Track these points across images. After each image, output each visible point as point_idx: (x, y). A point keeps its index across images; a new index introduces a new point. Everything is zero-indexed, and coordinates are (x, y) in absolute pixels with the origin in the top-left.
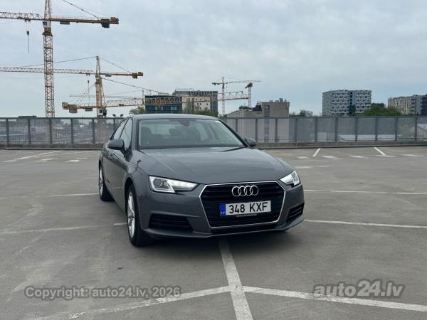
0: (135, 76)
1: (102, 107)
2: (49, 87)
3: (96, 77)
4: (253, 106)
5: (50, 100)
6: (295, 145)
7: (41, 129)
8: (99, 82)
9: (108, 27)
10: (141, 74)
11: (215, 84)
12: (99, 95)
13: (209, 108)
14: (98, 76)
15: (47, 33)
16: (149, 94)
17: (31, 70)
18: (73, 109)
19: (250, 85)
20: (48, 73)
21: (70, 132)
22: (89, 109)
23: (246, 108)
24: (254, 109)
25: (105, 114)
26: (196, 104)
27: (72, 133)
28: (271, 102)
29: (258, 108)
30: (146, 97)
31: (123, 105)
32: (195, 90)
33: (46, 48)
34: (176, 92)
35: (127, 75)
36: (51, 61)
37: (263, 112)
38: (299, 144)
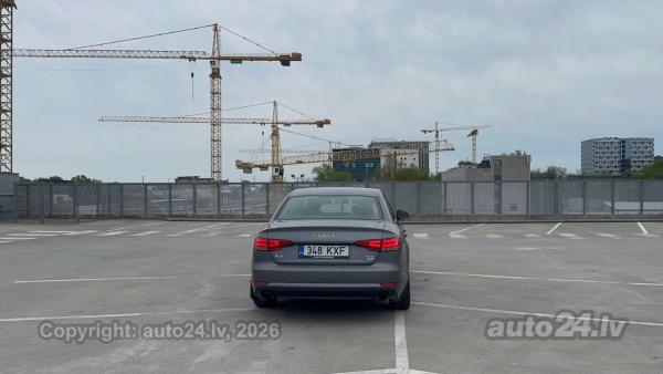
0: (320, 124)
1: (279, 165)
2: (216, 141)
3: (273, 126)
4: (479, 161)
5: (216, 157)
6: (526, 217)
7: (203, 193)
8: (275, 134)
9: (288, 65)
10: (328, 122)
11: (425, 132)
12: (276, 150)
13: (417, 165)
14: (274, 124)
15: (215, 74)
16: (337, 147)
17: (195, 121)
18: (247, 168)
19: (474, 133)
20: (216, 123)
21: (240, 196)
22: (264, 168)
23: (468, 163)
24: (480, 166)
25: (281, 174)
26: (398, 158)
27: (243, 197)
28: (504, 156)
29: (485, 164)
30: (334, 150)
31: (301, 162)
32: (399, 140)
33: (213, 93)
34: (373, 144)
35: (310, 123)
36: (219, 109)
37: (492, 170)
38: (532, 217)
